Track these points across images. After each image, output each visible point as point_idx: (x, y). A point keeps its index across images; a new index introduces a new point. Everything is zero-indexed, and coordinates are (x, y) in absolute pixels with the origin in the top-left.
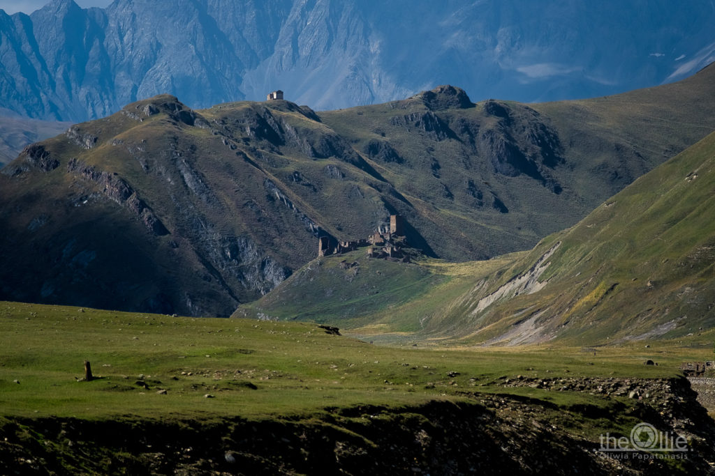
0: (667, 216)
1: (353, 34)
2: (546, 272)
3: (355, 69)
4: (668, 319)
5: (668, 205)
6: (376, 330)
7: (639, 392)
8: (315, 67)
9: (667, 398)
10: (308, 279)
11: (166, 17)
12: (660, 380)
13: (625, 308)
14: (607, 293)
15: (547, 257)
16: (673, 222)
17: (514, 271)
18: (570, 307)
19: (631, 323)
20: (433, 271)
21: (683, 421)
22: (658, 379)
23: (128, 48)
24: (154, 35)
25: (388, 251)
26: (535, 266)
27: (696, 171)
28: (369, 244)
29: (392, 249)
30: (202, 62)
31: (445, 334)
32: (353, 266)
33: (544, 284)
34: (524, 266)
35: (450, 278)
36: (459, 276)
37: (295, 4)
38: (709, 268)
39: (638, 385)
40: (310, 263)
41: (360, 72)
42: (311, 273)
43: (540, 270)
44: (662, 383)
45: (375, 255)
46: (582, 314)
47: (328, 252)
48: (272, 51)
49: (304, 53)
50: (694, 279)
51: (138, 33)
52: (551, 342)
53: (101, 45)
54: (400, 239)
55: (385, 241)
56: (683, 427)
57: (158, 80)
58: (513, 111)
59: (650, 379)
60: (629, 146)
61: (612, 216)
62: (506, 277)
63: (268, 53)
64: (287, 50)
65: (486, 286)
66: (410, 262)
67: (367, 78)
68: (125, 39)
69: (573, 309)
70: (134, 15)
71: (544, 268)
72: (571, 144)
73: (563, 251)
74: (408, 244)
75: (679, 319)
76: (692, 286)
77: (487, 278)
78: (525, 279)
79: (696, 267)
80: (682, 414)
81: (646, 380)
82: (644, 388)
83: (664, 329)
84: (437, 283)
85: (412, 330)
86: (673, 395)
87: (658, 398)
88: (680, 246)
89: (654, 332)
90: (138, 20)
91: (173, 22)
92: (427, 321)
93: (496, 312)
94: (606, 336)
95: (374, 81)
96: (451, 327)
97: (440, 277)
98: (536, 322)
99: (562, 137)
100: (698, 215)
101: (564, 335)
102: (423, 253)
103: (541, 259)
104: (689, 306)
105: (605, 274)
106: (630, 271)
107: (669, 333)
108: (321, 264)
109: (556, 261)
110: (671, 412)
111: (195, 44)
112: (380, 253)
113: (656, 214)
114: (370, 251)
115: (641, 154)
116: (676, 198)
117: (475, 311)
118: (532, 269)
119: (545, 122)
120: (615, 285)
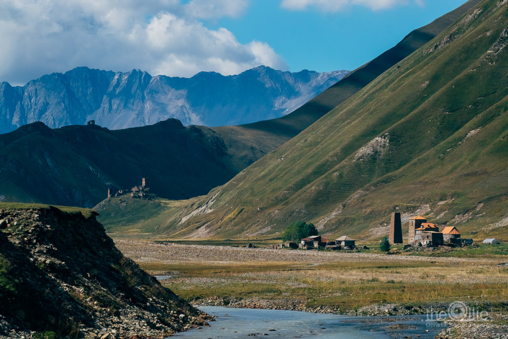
0: (269, 177)
1: (137, 98)
2: (213, 204)
3: (138, 115)
4: (267, 225)
5: (270, 172)
6: (134, 232)
7: (9, 220)
8: (120, 113)
9: (34, 225)
10: (103, 208)
11: (51, 91)
12: (31, 210)
13: (247, 220)
14: (239, 213)
15: (214, 197)
16: (271, 180)
17: (199, 204)
18: (222, 220)
19: (249, 228)
20: (162, 205)
21: (46, 246)
22: (29, 209)
23: (33, 105)
24: (45, 99)
25: (141, 195)
26: (208, 201)
27: (283, 156)
28: (132, 192)
29: (143, 194)
30: (67, 111)
31: (166, 234)
32: (124, 202)
33: (213, 210)
34: (204, 202)
35: (170, 208)
36: (174, 207)
37: (110, 85)
38: (287, 201)
39: (9, 214)
40: (104, 201)
41: (140, 116)
42: (104, 206)
43: (211, 203)
44: (32, 213)
45: (134, 197)
46: (227, 224)
47: (113, 196)
48: (100, 106)
49: (115, 107)
50: (280, 206)
51: (38, 98)
52: (212, 237)
53: (21, 104)
54: (147, 189)
55: (140, 190)
56: (45, 251)
57: (47, 119)
58: (203, 130)
59: (22, 209)
60: (257, 147)
61: (245, 178)
62: (195, 207)
63: (98, 107)
64: (107, 106)
65: (186, 210)
66: (151, 200)
67: (144, 119)
68: (32, 100)
69: (223, 221)
70: (36, 90)
71: (213, 202)
72: (230, 146)
73: (222, 194)
74: (150, 191)
75: (272, 226)
76: (278, 210)
77: (186, 207)
78: (203, 208)
79: (281, 201)
80: (46, 240)
81: (19, 210)
82: (14, 216)
83: (265, 230)
84: (164, 210)
85: (151, 232)
86: (40, 223)
87: (25, 226)
88: (273, 191)
89: (260, 232)
90: (38, 92)
91: (54, 93)
92: (158, 228)
93: (188, 223)
94: (237, 234)
95: (147, 120)
96: (169, 231)
97: (165, 207)
98: (206, 227)
99: (226, 143)
100: (283, 176)
101: (218, 233)
102: (158, 196)
103: (212, 198)
104: (277, 219)
105: (238, 204)
106: (250, 203)
107: (267, 232)
108: (109, 201)
109: (218, 199)
110: (35, 238)
111: (64, 103)
112: (137, 196)
113: (264, 176)
114: (132, 195)
115: (263, 151)
116: (274, 169)
117: (180, 223)
118: (207, 203)
119: (218, 136)
120: (242, 209)
